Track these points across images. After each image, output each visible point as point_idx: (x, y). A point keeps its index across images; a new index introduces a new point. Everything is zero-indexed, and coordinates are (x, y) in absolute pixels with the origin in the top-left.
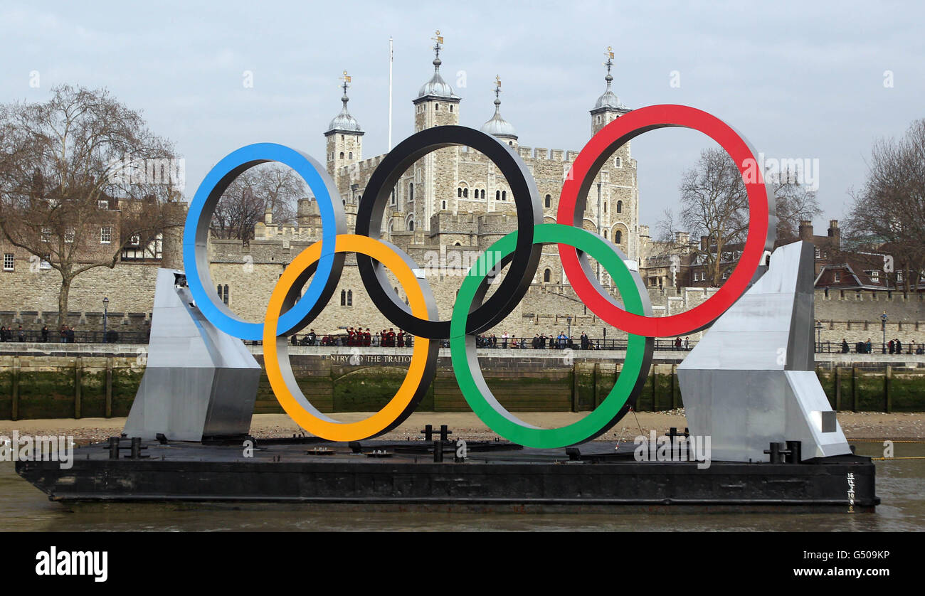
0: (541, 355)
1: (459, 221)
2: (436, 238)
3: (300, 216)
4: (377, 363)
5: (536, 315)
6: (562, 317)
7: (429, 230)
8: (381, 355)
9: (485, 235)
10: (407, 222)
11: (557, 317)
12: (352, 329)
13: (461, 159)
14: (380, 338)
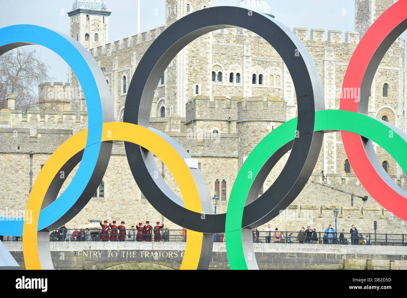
0: (308, 250)
1: (217, 106)
2: (192, 125)
3: (42, 102)
4: (132, 259)
5: (299, 207)
6: (327, 209)
7: (185, 116)
8: (137, 251)
9: (245, 122)
10: (158, 108)
11: (321, 209)
12: (106, 222)
13: (215, 40)
14: (136, 232)
